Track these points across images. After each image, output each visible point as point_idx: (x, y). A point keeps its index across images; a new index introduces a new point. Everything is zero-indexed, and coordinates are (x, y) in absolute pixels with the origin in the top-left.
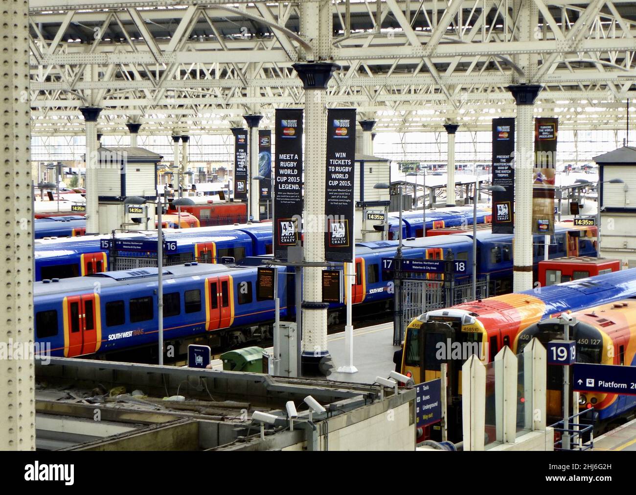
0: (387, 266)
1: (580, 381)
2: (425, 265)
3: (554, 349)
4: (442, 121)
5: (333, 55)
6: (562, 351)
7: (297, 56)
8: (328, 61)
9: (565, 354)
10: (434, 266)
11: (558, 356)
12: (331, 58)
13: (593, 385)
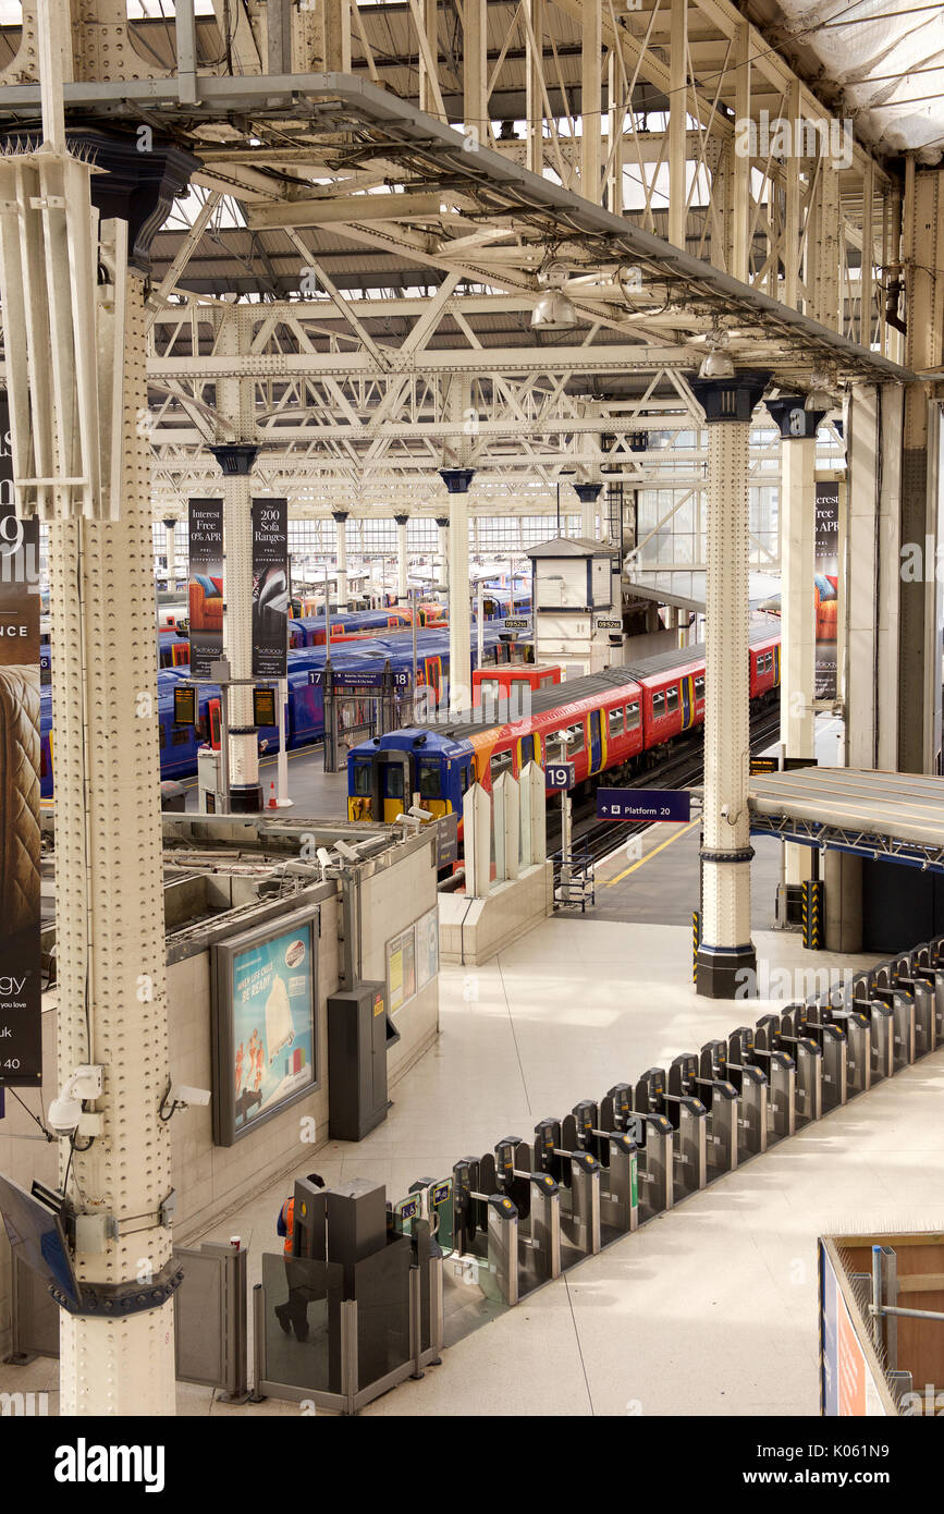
0: (315, 680)
1: (604, 808)
2: (360, 679)
3: (552, 772)
4: (329, 509)
5: (257, 435)
6: (561, 775)
7: (213, 435)
8: (254, 443)
9: (565, 777)
10: (370, 679)
11: (556, 780)
12: (256, 439)
13: (619, 812)
